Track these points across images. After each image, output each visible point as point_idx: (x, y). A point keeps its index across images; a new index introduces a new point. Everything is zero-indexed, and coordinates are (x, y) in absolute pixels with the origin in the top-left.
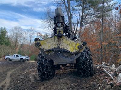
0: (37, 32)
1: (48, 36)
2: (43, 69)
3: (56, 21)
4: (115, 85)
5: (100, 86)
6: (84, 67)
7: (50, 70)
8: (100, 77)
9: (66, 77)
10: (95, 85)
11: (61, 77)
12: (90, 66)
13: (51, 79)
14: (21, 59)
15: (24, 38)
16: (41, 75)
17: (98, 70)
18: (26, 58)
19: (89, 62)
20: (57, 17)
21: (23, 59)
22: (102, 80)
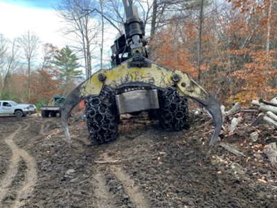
0: (45, 43)
1: (71, 52)
2: (100, 124)
3: (130, 32)
4: (226, 136)
5: (203, 140)
6: (173, 114)
7: (112, 124)
8: (203, 127)
9: (141, 134)
10: (195, 140)
11: (133, 136)
12: (184, 111)
13: (115, 139)
14: (16, 110)
15: (12, 60)
16: (96, 134)
17: (197, 116)
18: (28, 108)
19: (183, 104)
20: (130, 23)
21: (21, 110)
22: (207, 131)
